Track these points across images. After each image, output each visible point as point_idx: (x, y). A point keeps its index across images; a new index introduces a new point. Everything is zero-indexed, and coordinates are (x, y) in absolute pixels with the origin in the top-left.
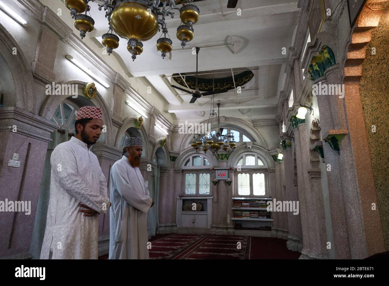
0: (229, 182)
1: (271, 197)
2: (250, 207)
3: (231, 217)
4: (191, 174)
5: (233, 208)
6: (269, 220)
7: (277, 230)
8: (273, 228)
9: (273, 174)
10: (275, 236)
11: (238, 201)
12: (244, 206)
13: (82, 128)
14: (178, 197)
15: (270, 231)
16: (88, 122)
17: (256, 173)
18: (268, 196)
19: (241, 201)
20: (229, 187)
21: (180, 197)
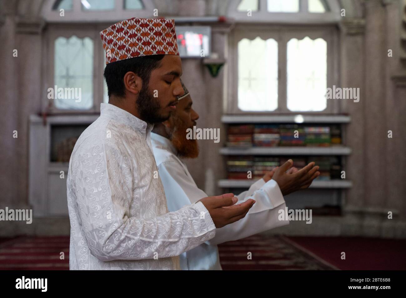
0: (215, 65)
1: (346, 114)
2: (280, 145)
3: (217, 178)
4: (74, 40)
5: (225, 151)
6: (336, 184)
7: (361, 214)
8: (349, 208)
9: (359, 39)
10: (353, 231)
11: (242, 127)
12: (262, 144)
13: (139, 81)
14: (34, 118)
15: (338, 219)
16: (155, 67)
17: (300, 38)
18: (335, 111)
19: (251, 127)
20: (214, 81)
21: (40, 114)
